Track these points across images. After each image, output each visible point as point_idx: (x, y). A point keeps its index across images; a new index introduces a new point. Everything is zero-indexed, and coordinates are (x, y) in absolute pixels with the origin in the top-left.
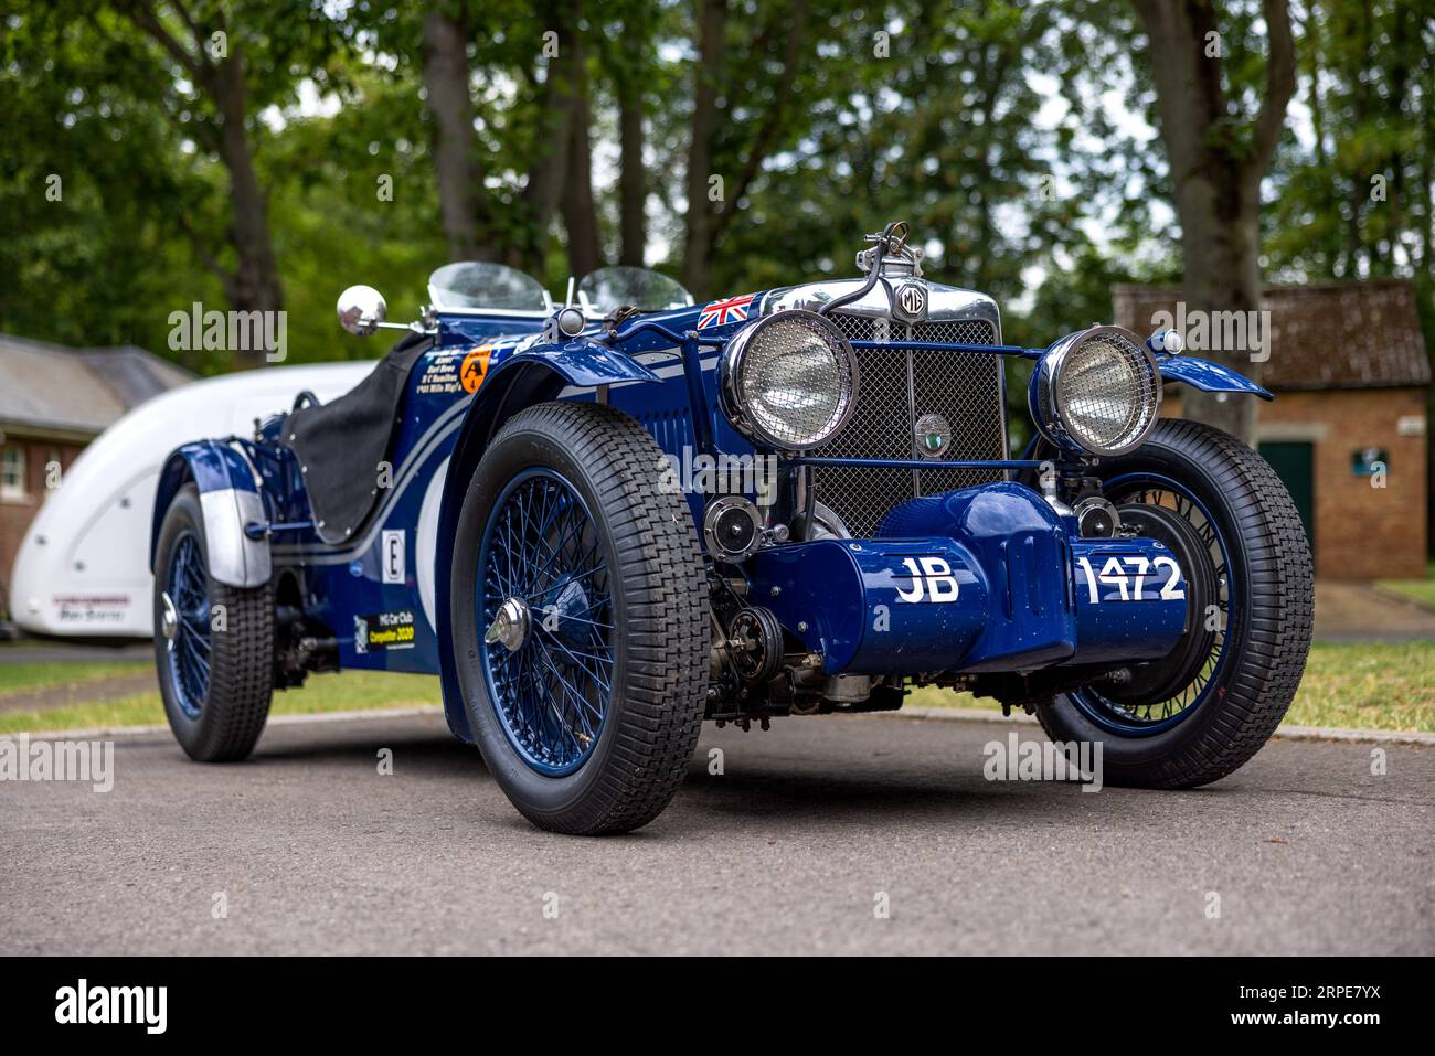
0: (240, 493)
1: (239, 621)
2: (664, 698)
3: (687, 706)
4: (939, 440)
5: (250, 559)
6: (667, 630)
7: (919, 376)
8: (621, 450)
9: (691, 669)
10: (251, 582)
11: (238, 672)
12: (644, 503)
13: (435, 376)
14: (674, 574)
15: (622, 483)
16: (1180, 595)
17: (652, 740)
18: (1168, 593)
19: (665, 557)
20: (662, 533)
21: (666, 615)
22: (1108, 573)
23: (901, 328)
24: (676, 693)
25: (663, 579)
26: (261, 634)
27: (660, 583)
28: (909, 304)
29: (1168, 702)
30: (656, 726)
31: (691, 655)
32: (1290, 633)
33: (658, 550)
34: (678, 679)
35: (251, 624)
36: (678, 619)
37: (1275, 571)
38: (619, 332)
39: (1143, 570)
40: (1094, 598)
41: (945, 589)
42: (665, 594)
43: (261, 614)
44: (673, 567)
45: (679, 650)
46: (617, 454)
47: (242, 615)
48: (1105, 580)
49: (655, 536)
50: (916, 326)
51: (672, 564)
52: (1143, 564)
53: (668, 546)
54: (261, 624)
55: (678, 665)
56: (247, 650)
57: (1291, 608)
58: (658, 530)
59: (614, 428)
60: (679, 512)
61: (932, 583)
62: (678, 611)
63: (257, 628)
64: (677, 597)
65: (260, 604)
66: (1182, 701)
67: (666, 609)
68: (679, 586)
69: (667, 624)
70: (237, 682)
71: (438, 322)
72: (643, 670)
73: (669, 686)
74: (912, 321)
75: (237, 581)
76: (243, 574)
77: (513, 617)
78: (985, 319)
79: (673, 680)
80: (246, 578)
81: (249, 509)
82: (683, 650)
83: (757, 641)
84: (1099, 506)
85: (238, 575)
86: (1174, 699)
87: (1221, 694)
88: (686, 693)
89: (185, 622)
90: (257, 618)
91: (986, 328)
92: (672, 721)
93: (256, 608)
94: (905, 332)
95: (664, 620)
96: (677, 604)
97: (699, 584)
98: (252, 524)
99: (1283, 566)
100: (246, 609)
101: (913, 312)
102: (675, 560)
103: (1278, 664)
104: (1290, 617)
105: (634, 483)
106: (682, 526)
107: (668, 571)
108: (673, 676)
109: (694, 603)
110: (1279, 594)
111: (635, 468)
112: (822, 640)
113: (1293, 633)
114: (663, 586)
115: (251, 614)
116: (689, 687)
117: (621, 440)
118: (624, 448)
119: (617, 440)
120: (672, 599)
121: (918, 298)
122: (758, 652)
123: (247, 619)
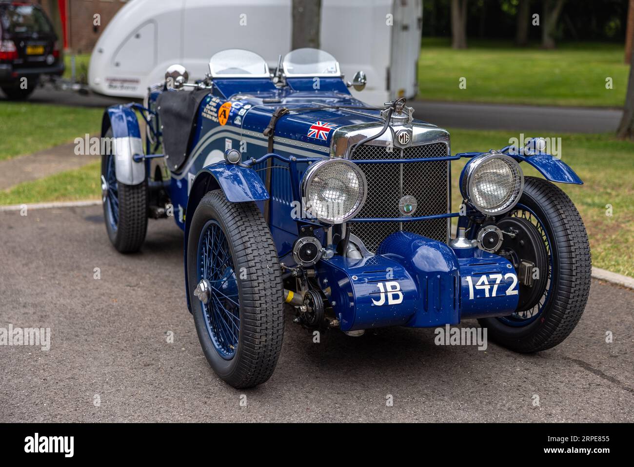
0: (132, 139)
1: (130, 199)
2: (260, 347)
3: (271, 350)
4: (411, 208)
5: (135, 172)
6: (261, 320)
7: (406, 172)
8: (247, 231)
9: (273, 335)
10: (135, 182)
11: (130, 221)
12: (254, 260)
13: (209, 111)
14: (265, 294)
15: (245, 249)
16: (516, 292)
17: (255, 363)
18: (510, 292)
19: (262, 286)
20: (261, 275)
21: (261, 313)
22: (480, 284)
23: (398, 150)
24: (265, 345)
25: (260, 297)
26: (140, 204)
27: (259, 299)
28: (402, 140)
29: (525, 312)
30: (256, 358)
31: (273, 329)
32: (576, 299)
33: (259, 283)
34: (266, 340)
35: (136, 200)
36: (266, 315)
37: (571, 270)
38: (257, 159)
39: (498, 282)
40: (472, 296)
41: (396, 297)
42: (260, 304)
43: (140, 195)
44: (265, 291)
45: (267, 328)
46: (245, 233)
47: (132, 196)
48: (477, 288)
49: (258, 276)
50: (406, 149)
51: (265, 289)
52: (499, 277)
53: (264, 281)
54: (140, 200)
55: (266, 334)
56: (134, 211)
57: (578, 287)
58: (260, 273)
59: (247, 216)
60: (270, 263)
61: (390, 296)
62: (267, 311)
63: (138, 202)
64: (266, 304)
65: (140, 191)
66: (531, 311)
67: (261, 311)
68: (268, 300)
69: (261, 317)
70: (129, 225)
71: (212, 83)
72: (251, 335)
73: (262, 343)
74: (403, 148)
75: (129, 183)
76: (131, 178)
77: (203, 289)
78: (441, 141)
79: (264, 340)
80: (132, 181)
81: (135, 147)
82: (268, 328)
83: (312, 309)
84: (493, 230)
85: (129, 179)
86: (528, 311)
87: (542, 321)
88: (270, 345)
89: (111, 190)
90: (138, 197)
91: (443, 146)
92: (264, 356)
93: (138, 193)
94: (400, 152)
95: (259, 315)
96: (266, 308)
97: (277, 297)
98: (137, 155)
99: (575, 268)
100: (133, 193)
101: (404, 143)
102: (266, 287)
103: (569, 312)
104: (577, 292)
105: (250, 249)
106: (272, 270)
107: (263, 293)
108: (264, 339)
109: (274, 307)
110: (572, 281)
111: (252, 240)
112: (340, 314)
113: (577, 299)
114: (260, 300)
115: (136, 196)
116: (271, 343)
117: (248, 224)
118: (249, 229)
119: (247, 224)
120: (264, 306)
121: (407, 137)
122: (313, 313)
123: (134, 198)
